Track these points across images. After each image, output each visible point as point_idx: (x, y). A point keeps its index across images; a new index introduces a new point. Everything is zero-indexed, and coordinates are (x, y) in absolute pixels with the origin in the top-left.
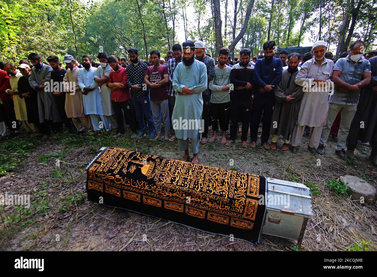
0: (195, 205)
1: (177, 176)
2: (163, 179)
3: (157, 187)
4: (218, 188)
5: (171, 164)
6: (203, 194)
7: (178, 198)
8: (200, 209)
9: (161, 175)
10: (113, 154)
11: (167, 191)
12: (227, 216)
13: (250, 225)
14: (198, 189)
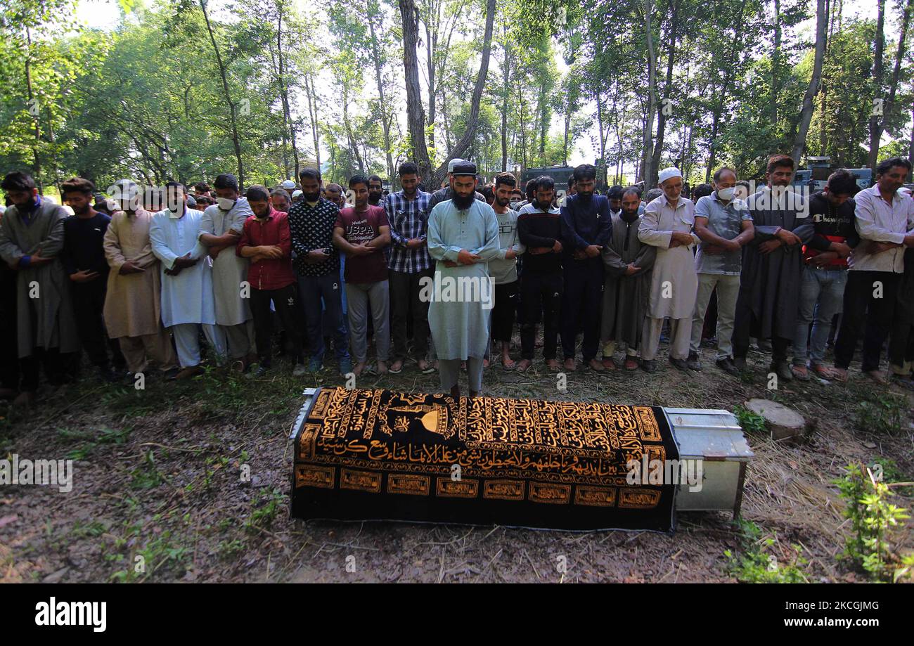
0: (550, 476)
1: (503, 425)
2: (477, 435)
3: (469, 453)
4: (587, 436)
5: (480, 404)
6: (565, 450)
7: (515, 468)
8: (562, 483)
9: (469, 427)
10: (340, 400)
11: (491, 458)
12: (613, 487)
13: (654, 496)
14: (552, 442)
